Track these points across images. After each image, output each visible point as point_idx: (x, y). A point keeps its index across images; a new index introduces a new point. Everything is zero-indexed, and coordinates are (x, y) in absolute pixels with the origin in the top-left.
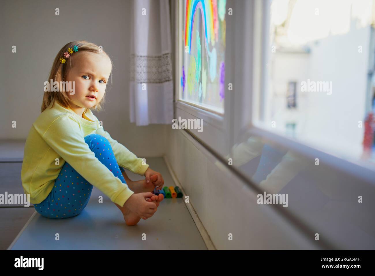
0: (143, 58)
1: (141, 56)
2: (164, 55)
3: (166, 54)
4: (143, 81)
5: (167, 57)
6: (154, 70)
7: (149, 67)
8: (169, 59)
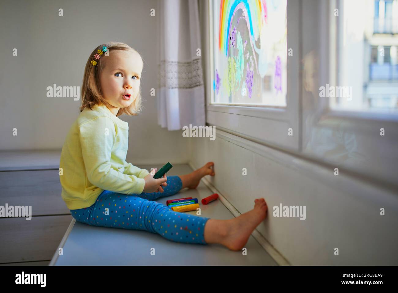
0: (174, 64)
1: (172, 62)
2: (194, 60)
3: (196, 60)
4: (174, 86)
5: (197, 62)
6: (184, 75)
7: (179, 73)
8: (200, 65)
